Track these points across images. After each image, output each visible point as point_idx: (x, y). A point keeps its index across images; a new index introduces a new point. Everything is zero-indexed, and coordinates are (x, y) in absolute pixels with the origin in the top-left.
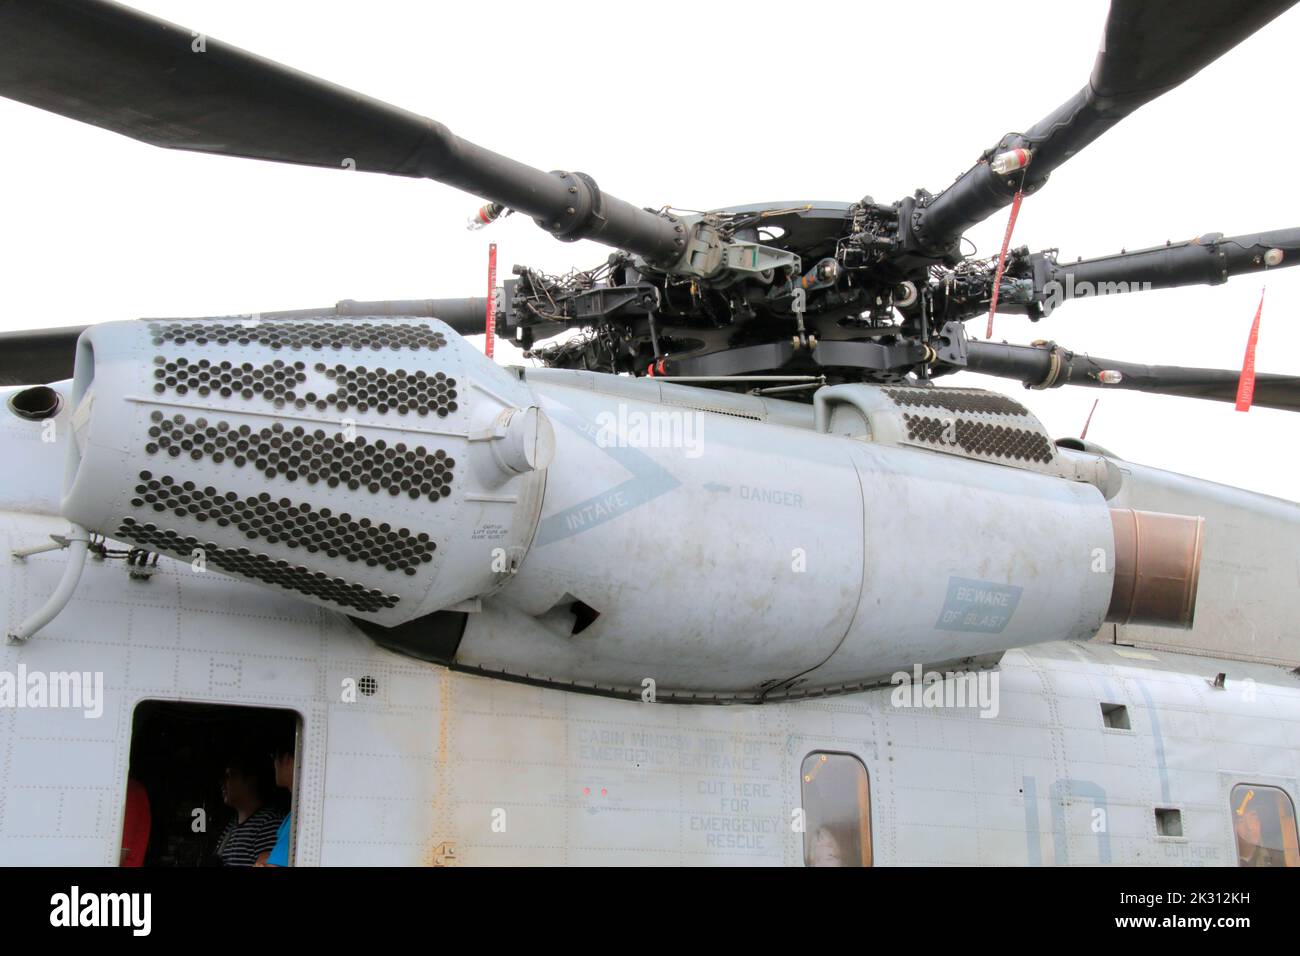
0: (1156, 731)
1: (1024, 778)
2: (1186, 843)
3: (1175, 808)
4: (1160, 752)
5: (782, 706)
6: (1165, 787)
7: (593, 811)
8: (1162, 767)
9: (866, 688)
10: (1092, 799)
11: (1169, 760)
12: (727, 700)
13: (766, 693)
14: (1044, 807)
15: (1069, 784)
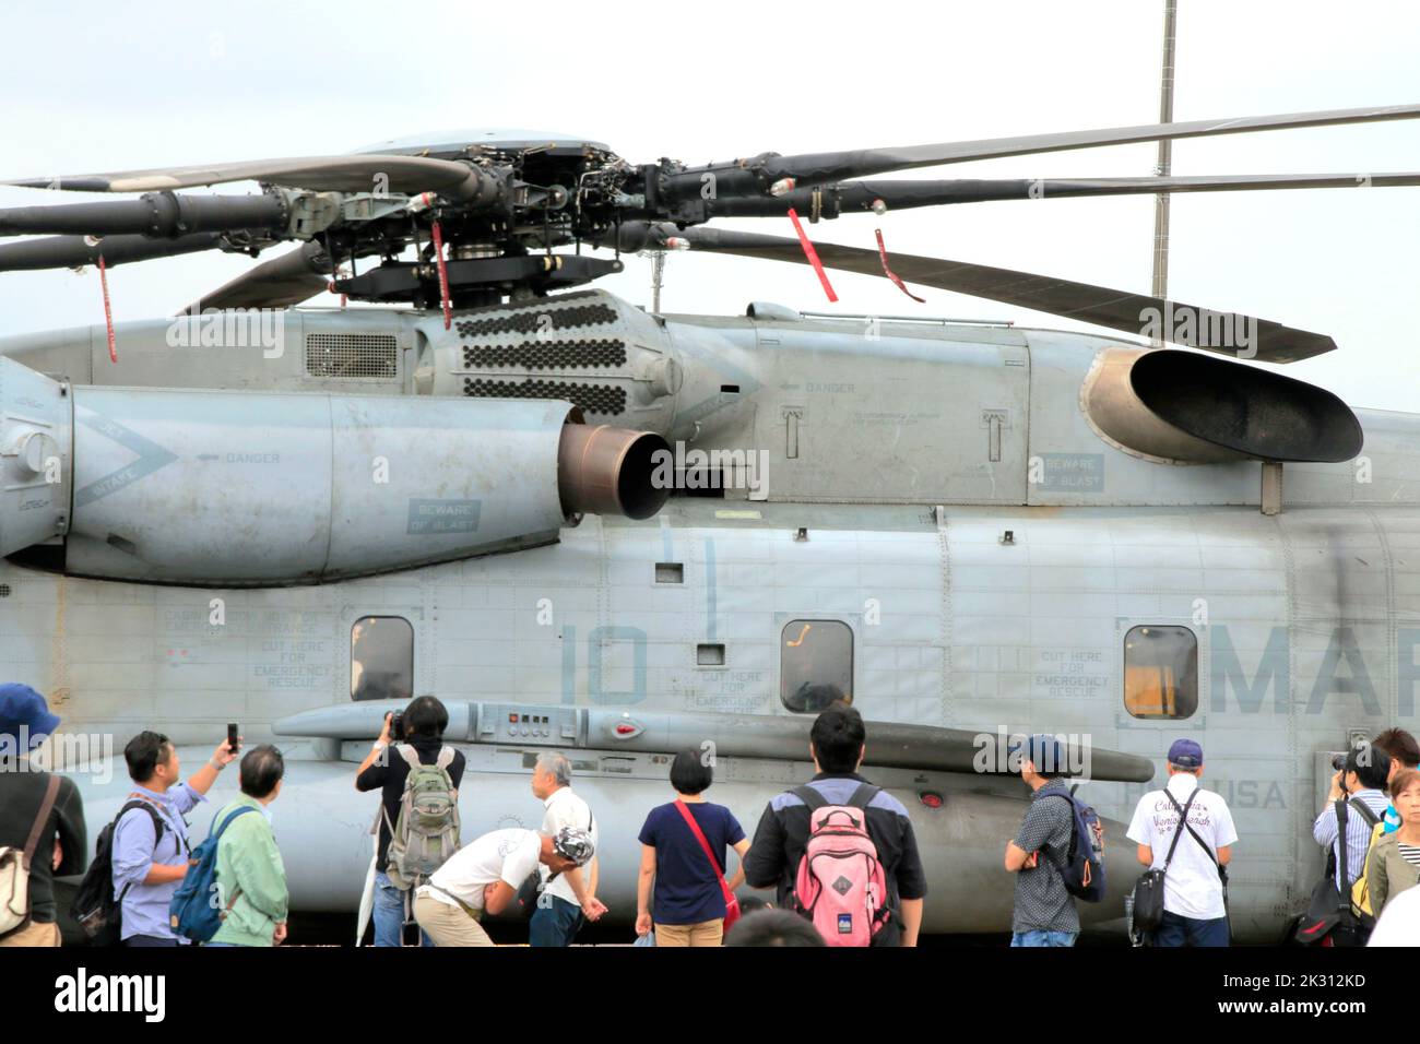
0: (711, 583)
1: (564, 628)
2: (727, 670)
3: (721, 643)
4: (712, 599)
5: (339, 585)
6: (712, 628)
7: (175, 665)
8: (712, 611)
9: (417, 567)
10: (632, 640)
11: (720, 606)
12: (289, 584)
13: (320, 576)
14: (582, 650)
15: (610, 630)
